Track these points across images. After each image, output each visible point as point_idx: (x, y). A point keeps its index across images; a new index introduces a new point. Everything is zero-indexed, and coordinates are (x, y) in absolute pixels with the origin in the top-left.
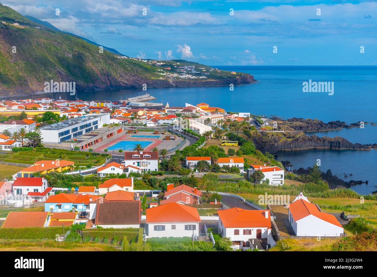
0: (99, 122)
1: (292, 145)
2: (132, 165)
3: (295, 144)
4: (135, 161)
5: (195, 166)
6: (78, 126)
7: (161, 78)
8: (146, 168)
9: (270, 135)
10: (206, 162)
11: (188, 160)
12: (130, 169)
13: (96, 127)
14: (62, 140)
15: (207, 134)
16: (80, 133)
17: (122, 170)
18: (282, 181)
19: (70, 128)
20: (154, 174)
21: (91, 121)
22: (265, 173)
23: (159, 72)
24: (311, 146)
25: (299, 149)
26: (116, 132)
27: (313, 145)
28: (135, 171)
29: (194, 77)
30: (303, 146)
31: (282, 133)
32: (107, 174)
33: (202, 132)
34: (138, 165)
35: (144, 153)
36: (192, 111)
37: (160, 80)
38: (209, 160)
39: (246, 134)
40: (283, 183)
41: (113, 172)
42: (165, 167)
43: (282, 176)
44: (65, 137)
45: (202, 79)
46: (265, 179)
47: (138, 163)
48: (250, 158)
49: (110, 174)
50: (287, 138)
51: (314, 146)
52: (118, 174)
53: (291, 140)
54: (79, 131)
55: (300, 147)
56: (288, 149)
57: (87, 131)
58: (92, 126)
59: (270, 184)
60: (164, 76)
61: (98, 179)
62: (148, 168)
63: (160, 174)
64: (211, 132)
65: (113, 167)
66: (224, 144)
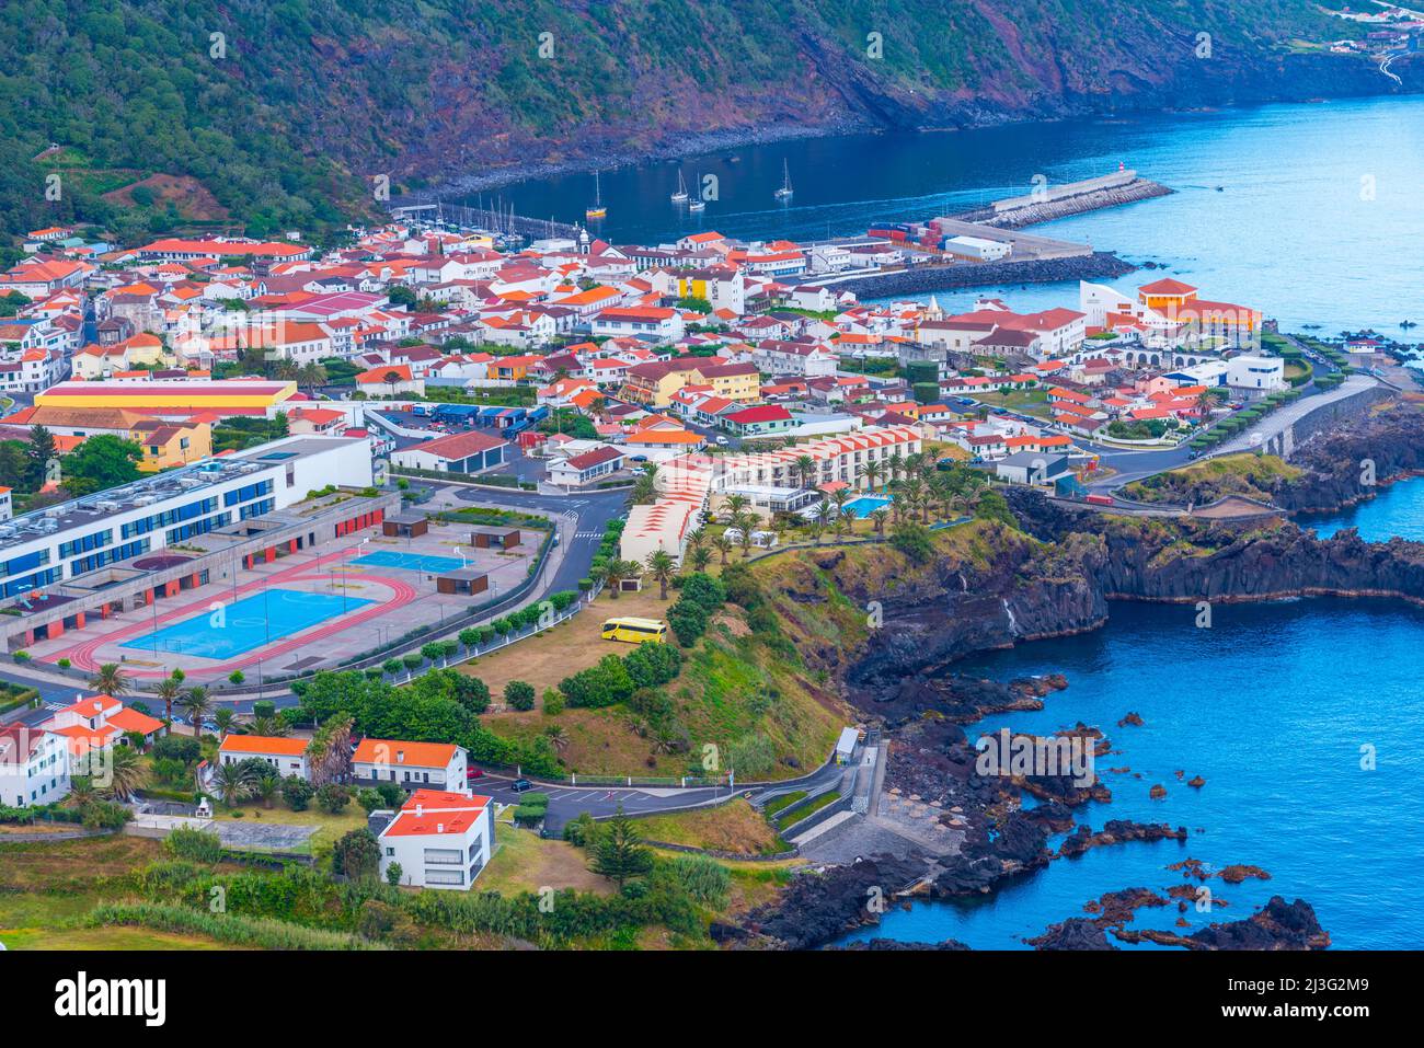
0: (278, 487)
1: (1206, 580)
3: (1227, 573)
7: (1338, 45)
13: (257, 509)
16: (128, 552)
18: (462, 875)
19: (52, 543)
21: (214, 492)
24: (1316, 583)
25: (1242, 597)
26: (328, 532)
27: (1324, 576)
30: (1266, 583)
31: (1175, 520)
43: (461, 853)
46: (384, 863)
50: (1195, 543)
51: (1329, 583)
53: (1207, 552)
55: (1249, 588)
56: (1187, 594)
58: (222, 508)
59: (404, 882)
60: (1366, 32)
66: (608, 635)
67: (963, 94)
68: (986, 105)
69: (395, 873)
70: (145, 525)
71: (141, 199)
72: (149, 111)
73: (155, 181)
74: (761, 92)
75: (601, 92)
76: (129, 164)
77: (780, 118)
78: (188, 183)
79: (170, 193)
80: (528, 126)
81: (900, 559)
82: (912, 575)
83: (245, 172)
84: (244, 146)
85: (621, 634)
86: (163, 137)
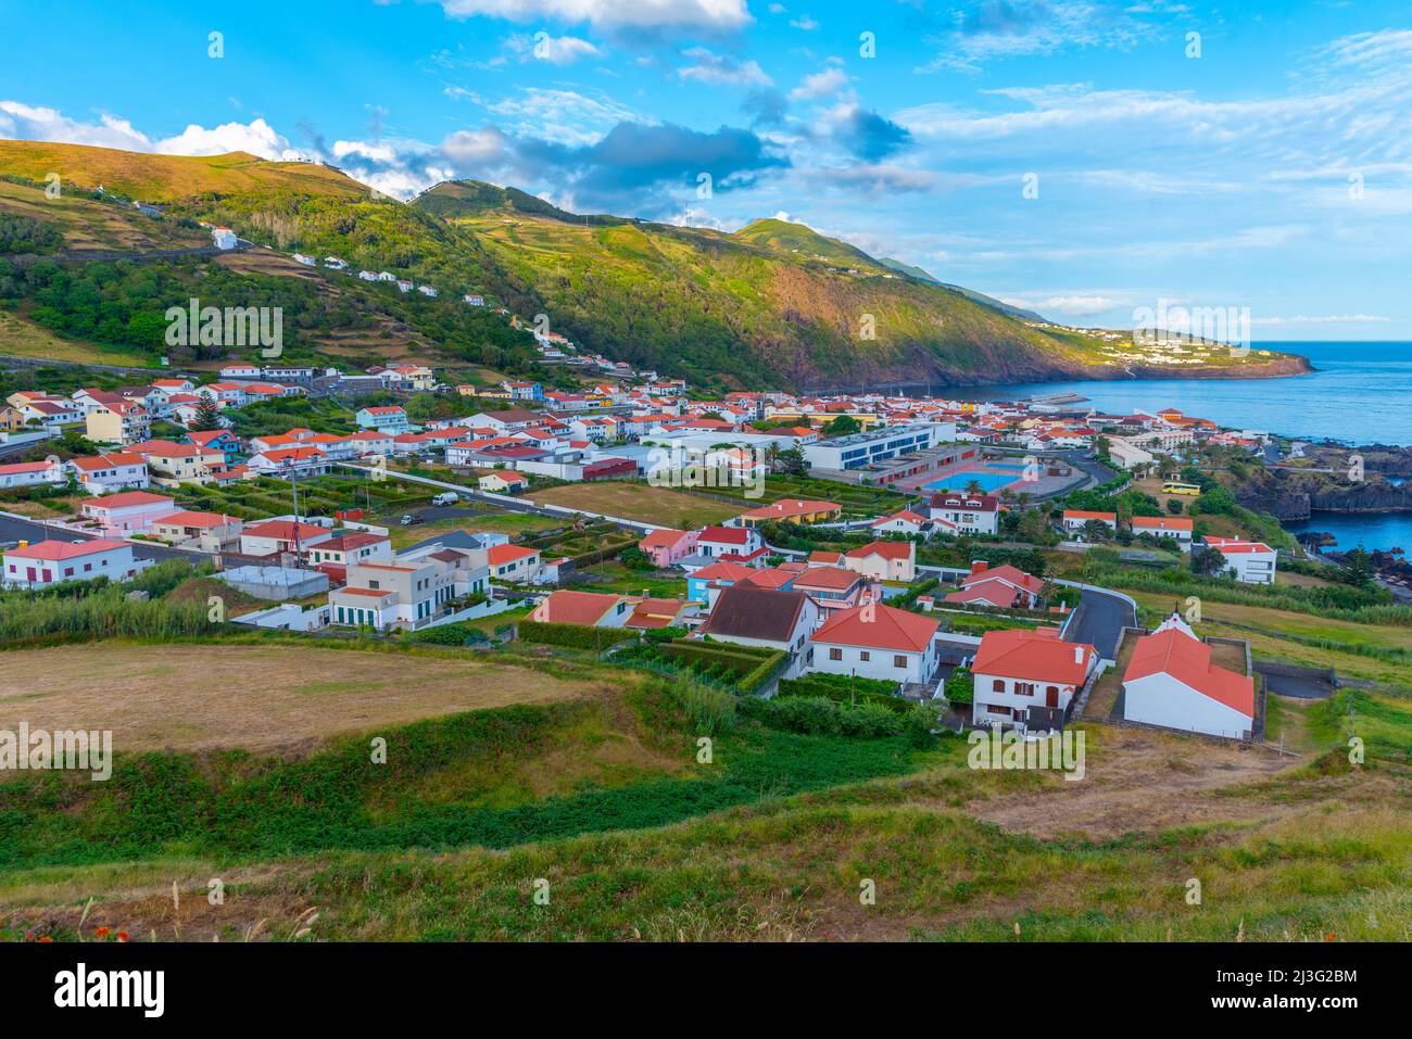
0: (931, 436)
1: (1348, 501)
2: (943, 518)
3: (1358, 498)
4: (949, 512)
5: (1081, 529)
6: (885, 441)
7: (1108, 363)
8: (969, 525)
9: (1295, 477)
10: (1103, 524)
11: (1069, 516)
12: (937, 526)
13: (925, 446)
14: (849, 466)
15: (1138, 468)
16: (889, 455)
17: (917, 527)
18: (1269, 577)
19: (867, 445)
20: (985, 538)
21: (914, 435)
22: (1227, 556)
23: (1105, 351)
25: (1366, 509)
26: (959, 457)
28: (946, 530)
29: (1177, 361)
31: (1327, 474)
32: (889, 533)
33: (1129, 464)
34: (956, 520)
35: (970, 498)
36: (1141, 423)
37: (1106, 367)
38: (1112, 519)
39: (1234, 472)
40: (1273, 580)
41: (899, 529)
42: (1009, 524)
43: (1270, 564)
44: (853, 461)
45: (1194, 365)
46: (1226, 568)
47: (957, 515)
48: (1217, 522)
49: (895, 533)
50: (1339, 485)
52: (909, 533)
53: (1347, 489)
54: (886, 450)
56: (1337, 507)
57: (902, 452)
58: (915, 443)
59: (1239, 579)
60: (1115, 359)
61: (869, 540)
62: (973, 526)
63: (996, 540)
64: (1149, 465)
65: (900, 520)
66: (1167, 490)
67: (973, 373)
68: (982, 377)
69: (1233, 573)
70: (892, 445)
71: (717, 381)
72: (715, 349)
73: (721, 375)
74: (901, 368)
75: (849, 364)
76: (709, 368)
77: (908, 379)
78: (730, 377)
79: (725, 380)
80: (825, 375)
81: (1235, 478)
82: (1241, 485)
83: (751, 375)
84: (749, 364)
85: (1172, 489)
86: (720, 359)
